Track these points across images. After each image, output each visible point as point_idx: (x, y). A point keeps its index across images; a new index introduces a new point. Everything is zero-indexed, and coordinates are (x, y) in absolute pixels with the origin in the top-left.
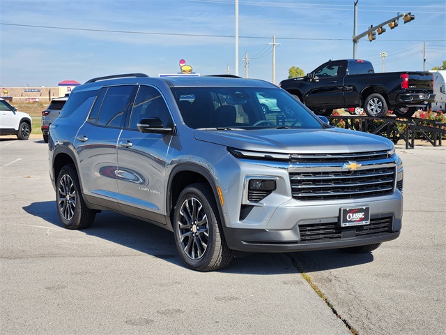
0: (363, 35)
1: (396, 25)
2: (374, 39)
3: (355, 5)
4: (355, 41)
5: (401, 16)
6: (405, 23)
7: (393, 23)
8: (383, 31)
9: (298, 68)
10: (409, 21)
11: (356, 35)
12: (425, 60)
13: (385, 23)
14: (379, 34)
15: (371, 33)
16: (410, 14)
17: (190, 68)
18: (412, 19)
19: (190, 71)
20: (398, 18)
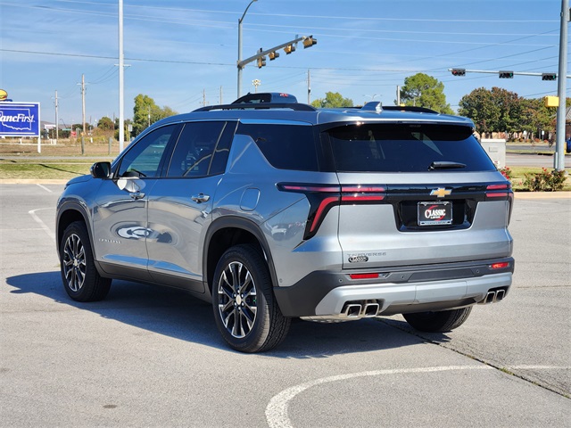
0: (250, 60)
1: (293, 50)
2: (264, 65)
3: (240, 22)
4: (240, 67)
5: (301, 39)
6: (305, 47)
7: (290, 48)
8: (277, 56)
9: (146, 97)
10: (311, 45)
11: (242, 59)
12: (309, 91)
13: (280, 47)
14: (271, 59)
15: (260, 58)
16: (311, 37)
17: (5, 94)
18: (314, 43)
19: (5, 97)
20: (296, 42)
